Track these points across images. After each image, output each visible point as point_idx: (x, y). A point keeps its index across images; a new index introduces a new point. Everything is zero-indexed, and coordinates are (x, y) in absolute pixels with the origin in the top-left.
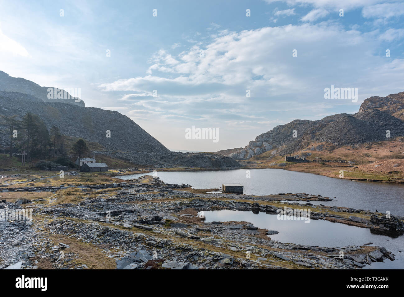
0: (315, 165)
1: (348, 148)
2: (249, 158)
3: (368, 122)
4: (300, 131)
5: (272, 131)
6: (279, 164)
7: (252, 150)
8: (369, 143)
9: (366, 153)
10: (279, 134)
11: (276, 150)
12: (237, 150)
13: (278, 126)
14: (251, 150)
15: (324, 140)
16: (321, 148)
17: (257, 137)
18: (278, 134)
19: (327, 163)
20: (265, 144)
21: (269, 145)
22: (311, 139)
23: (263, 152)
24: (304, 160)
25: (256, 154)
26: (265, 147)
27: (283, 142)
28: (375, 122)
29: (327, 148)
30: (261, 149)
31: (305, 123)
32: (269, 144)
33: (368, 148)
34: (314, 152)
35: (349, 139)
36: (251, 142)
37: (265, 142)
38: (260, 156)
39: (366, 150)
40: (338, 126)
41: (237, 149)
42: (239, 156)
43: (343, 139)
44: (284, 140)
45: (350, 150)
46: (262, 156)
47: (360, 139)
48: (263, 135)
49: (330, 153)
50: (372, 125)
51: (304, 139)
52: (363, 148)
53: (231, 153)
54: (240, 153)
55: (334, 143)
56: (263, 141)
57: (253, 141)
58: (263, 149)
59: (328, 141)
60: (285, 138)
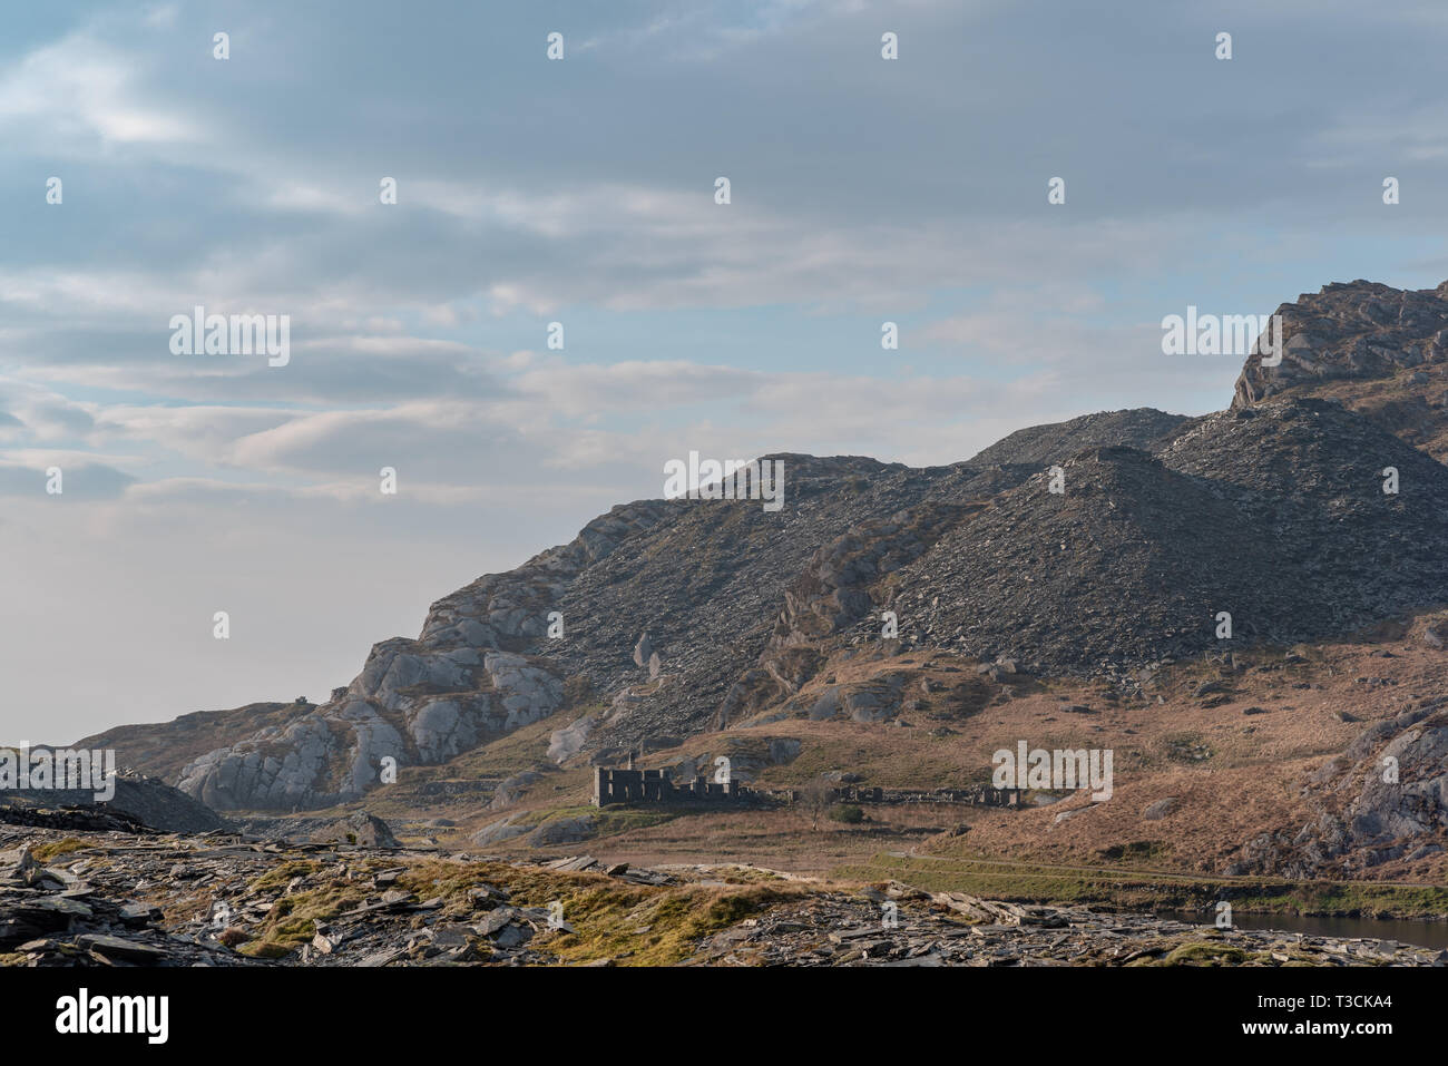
0: (798, 825)
1: (1080, 696)
2: (357, 788)
3: (1247, 497)
4: (794, 554)
5: (565, 554)
6: (539, 830)
7: (391, 721)
8: (1228, 661)
9: (1184, 734)
10: (626, 576)
11: (592, 713)
12: (261, 726)
13: (618, 511)
14: (376, 722)
15: (924, 638)
16: (884, 698)
17: (438, 607)
18: (617, 579)
19: (886, 814)
20: (500, 670)
21: (532, 672)
22: (837, 630)
23: (484, 736)
24: (726, 791)
25: (425, 756)
26: (496, 697)
27: (653, 649)
28: (1297, 497)
29: (931, 698)
30: (467, 707)
31: (839, 486)
32: (537, 664)
33: (1212, 697)
34: (825, 732)
35: (1093, 631)
36: (390, 656)
37: (504, 648)
38: (453, 774)
39: (1196, 713)
40: (1034, 527)
41: (261, 713)
42: (273, 776)
43: (1057, 626)
44: (655, 632)
45: (1085, 711)
46: (472, 766)
47: (1169, 631)
48: (490, 590)
49: (944, 733)
50: (1271, 520)
51: (784, 631)
52: (1181, 698)
53: (211, 748)
54: (286, 747)
55: (993, 658)
56: (487, 644)
57: (401, 645)
58: (485, 709)
59: (950, 644)
60: (667, 618)
